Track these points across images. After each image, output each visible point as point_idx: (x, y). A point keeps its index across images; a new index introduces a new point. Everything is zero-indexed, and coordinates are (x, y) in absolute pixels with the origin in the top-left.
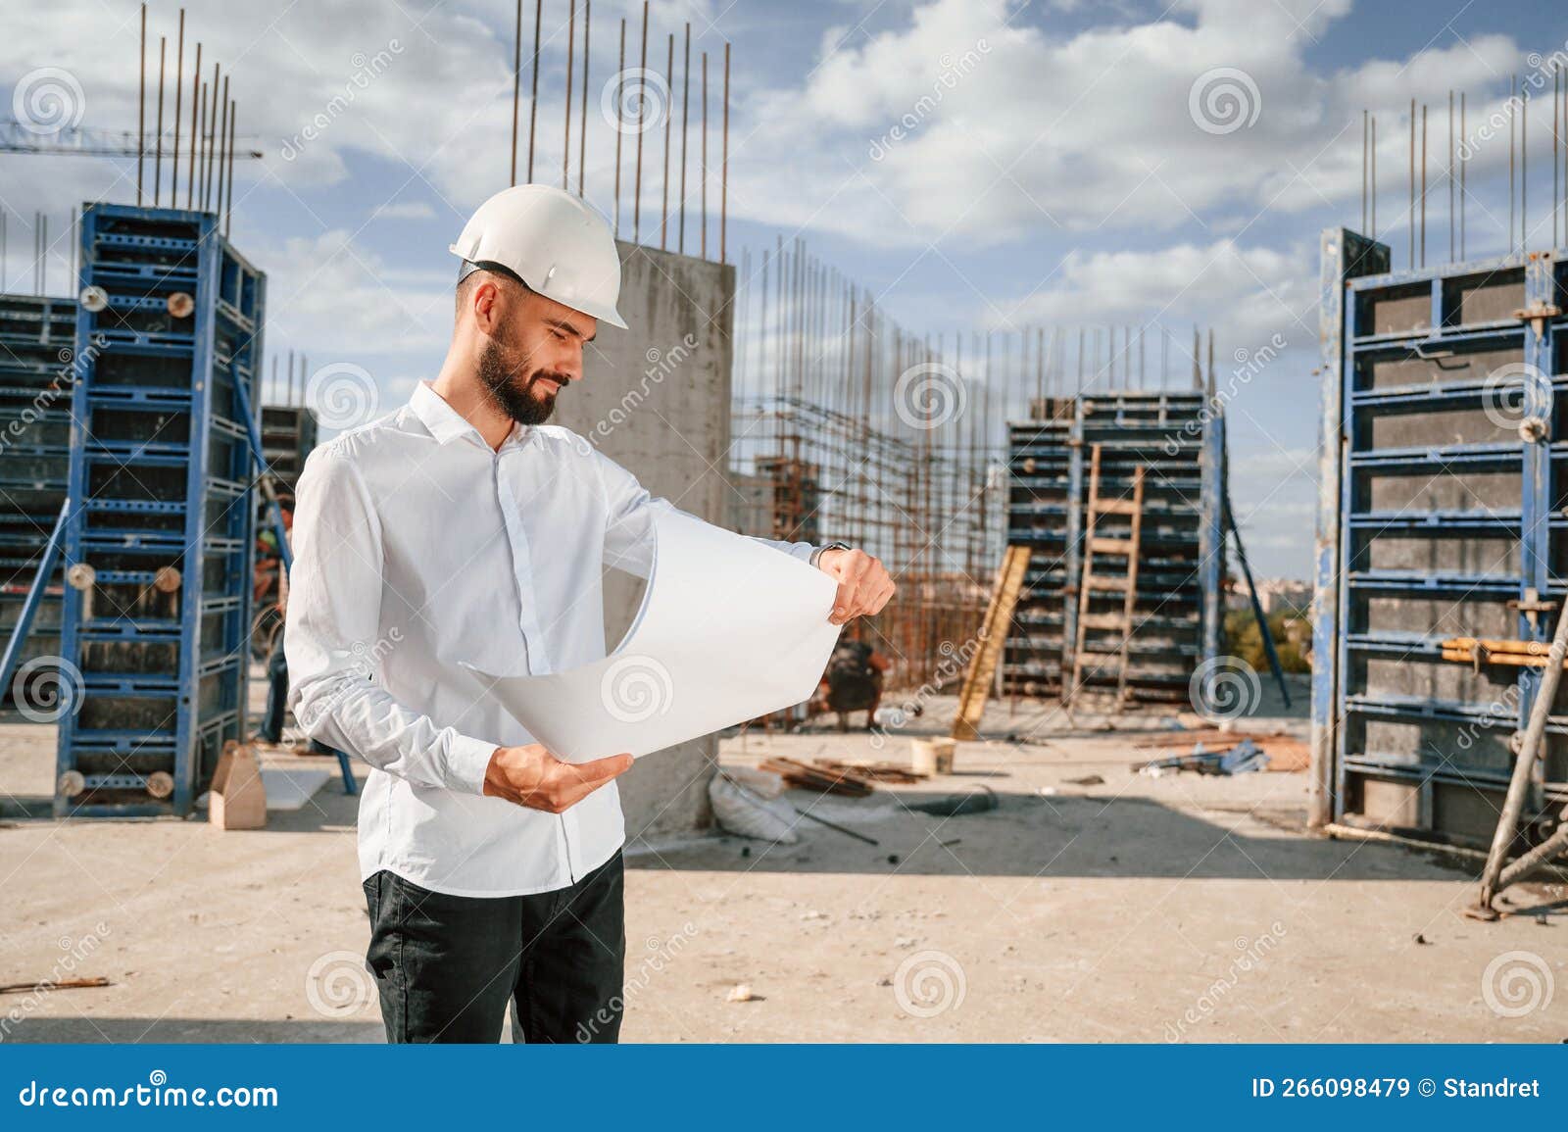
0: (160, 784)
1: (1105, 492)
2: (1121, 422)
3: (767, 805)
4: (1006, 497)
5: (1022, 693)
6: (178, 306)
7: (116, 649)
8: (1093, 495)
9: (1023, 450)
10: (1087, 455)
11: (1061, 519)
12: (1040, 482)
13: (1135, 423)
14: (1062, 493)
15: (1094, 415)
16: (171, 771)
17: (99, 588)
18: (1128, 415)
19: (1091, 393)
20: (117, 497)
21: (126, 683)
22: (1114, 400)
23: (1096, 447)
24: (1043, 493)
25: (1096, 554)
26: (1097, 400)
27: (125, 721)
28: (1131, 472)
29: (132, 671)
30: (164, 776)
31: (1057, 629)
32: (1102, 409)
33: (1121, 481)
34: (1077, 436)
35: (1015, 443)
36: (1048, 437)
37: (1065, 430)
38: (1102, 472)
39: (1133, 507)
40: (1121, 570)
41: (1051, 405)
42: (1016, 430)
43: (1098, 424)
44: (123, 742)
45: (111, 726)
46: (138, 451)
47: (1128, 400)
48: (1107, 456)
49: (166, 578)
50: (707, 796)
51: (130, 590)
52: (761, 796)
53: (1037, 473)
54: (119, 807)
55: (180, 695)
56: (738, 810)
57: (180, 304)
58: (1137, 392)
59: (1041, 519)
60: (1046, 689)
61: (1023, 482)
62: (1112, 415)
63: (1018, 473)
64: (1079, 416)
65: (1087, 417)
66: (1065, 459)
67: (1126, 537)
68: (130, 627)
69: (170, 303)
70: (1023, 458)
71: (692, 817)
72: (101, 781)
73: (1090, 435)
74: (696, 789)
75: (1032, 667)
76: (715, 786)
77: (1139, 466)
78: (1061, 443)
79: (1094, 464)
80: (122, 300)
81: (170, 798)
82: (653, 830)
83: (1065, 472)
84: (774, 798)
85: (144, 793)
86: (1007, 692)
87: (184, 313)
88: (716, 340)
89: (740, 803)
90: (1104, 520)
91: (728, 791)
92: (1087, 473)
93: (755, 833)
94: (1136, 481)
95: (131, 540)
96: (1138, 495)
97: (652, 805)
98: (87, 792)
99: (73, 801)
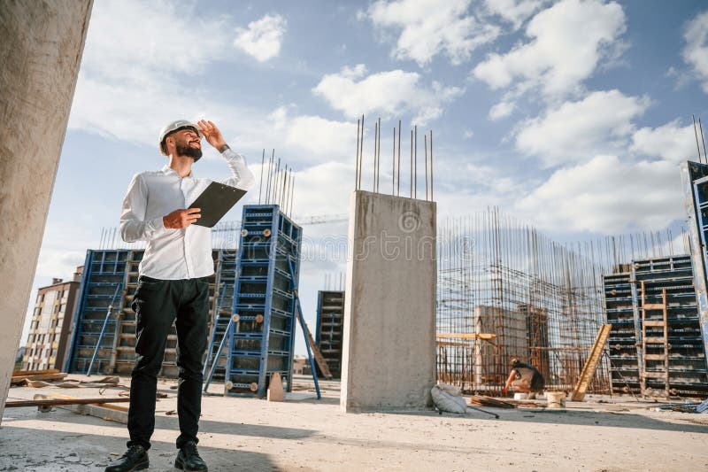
0: (254, 386)
1: (647, 301)
2: (653, 271)
3: (453, 398)
4: (605, 306)
5: (621, 393)
6: (267, 233)
7: (245, 342)
8: (643, 302)
9: (611, 286)
10: (639, 286)
11: (631, 314)
12: (618, 299)
13: (659, 271)
14: (630, 303)
15: (640, 269)
16: (257, 383)
17: (241, 321)
18: (655, 267)
19: (637, 259)
20: (247, 293)
21: (246, 353)
22: (648, 262)
23: (642, 282)
24: (621, 304)
25: (648, 328)
26: (640, 263)
27: (246, 366)
28: (660, 292)
29: (249, 350)
30: (255, 384)
31: (635, 362)
32: (643, 266)
33: (657, 296)
34: (633, 278)
35: (606, 284)
36: (619, 280)
37: (628, 276)
38: (646, 293)
39: (662, 306)
40: (661, 335)
41: (621, 267)
42: (606, 278)
43: (642, 273)
44: (244, 373)
45: (242, 368)
46: (253, 278)
47: (654, 261)
48: (647, 286)
49: (259, 318)
50: (430, 394)
51: (250, 322)
52: (451, 395)
53: (618, 295)
54: (242, 394)
55: (261, 357)
56: (442, 399)
57: (267, 232)
58: (658, 257)
59: (622, 315)
60: (635, 389)
61: (612, 299)
62: (649, 268)
63: (608, 296)
64: (633, 269)
65: (637, 270)
66: (629, 288)
67: (662, 320)
68: (248, 335)
69: (264, 233)
70: (611, 289)
71: (425, 402)
72: (237, 385)
73: (638, 278)
74: (426, 391)
75: (626, 379)
76: (433, 390)
77: (664, 289)
78: (627, 282)
79: (642, 289)
80: (252, 233)
81: (256, 392)
83: (630, 294)
84: (455, 396)
85: (249, 390)
86: (615, 391)
87: (267, 235)
89: (442, 396)
90: (649, 313)
91: (438, 391)
92: (640, 293)
93: (449, 410)
94: (663, 296)
95: (250, 306)
96: (664, 301)
97: (408, 396)
98: (233, 388)
99: (230, 391)
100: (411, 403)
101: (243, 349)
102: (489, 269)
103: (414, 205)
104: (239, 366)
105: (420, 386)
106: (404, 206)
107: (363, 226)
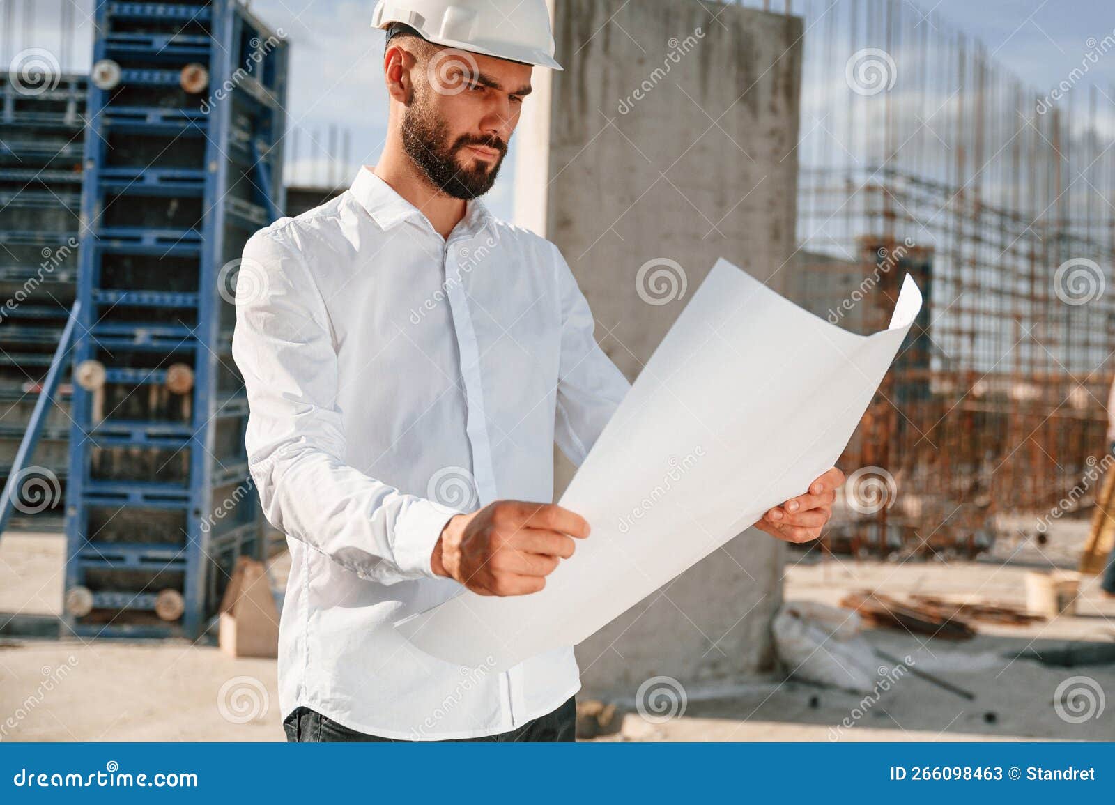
0: (170, 604)
3: (842, 647)
6: (191, 79)
7: (127, 456)
16: (180, 589)
17: (109, 388)
20: (127, 288)
21: (136, 493)
27: (134, 535)
29: (142, 479)
30: (173, 596)
44: (132, 557)
45: (121, 539)
46: (150, 238)
49: (178, 377)
50: (770, 634)
51: (142, 391)
52: (836, 638)
54: (127, 629)
55: (191, 506)
56: (808, 652)
57: (194, 78)
68: (139, 432)
69: (184, 77)
71: (754, 658)
72: (110, 599)
74: (758, 625)
76: (781, 623)
80: (134, 75)
81: (180, 620)
82: (706, 672)
84: (849, 639)
85: (152, 614)
87: (197, 87)
88: (781, 102)
89: (807, 643)
91: (796, 629)
93: (826, 679)
95: (142, 336)
97: (706, 644)
98: (95, 611)
99: (80, 620)
100: (714, 665)
101: (122, 478)
102: (861, 180)
104: (111, 536)
105: (741, 611)
107: (575, 100)
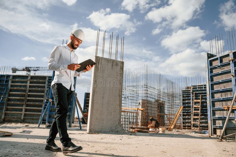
1: (195, 99)
2: (198, 89)
4: (182, 100)
5: (185, 129)
8: (194, 99)
9: (184, 94)
10: (193, 94)
11: (190, 103)
12: (186, 98)
13: (199, 89)
14: (190, 99)
15: (194, 88)
18: (198, 88)
19: (193, 85)
22: (196, 86)
23: (194, 93)
24: (187, 100)
25: (195, 108)
26: (194, 86)
28: (199, 96)
31: (190, 119)
32: (195, 87)
33: (198, 97)
34: (191, 91)
35: (183, 93)
36: (187, 92)
37: (190, 91)
38: (195, 96)
39: (199, 101)
40: (198, 110)
41: (188, 87)
42: (183, 91)
43: (194, 89)
47: (198, 86)
48: (196, 94)
53: (186, 97)
58: (200, 85)
59: (187, 103)
60: (189, 128)
61: (184, 98)
62: (196, 88)
63: (183, 97)
64: (192, 88)
65: (193, 89)
66: (190, 95)
67: (199, 105)
70: (184, 95)
73: (193, 91)
75: (187, 124)
77: (200, 95)
78: (189, 92)
79: (194, 95)
83: (190, 97)
86: (183, 128)
88: (121, 70)
90: (196, 103)
92: (193, 96)
94: (200, 97)
96: (200, 99)
98: (49, 125)
99: (47, 126)
100: (112, 131)
101: (53, 112)
102: (144, 86)
103: (116, 62)
104: (52, 118)
105: (115, 125)
106: (113, 62)
107: (97, 69)
